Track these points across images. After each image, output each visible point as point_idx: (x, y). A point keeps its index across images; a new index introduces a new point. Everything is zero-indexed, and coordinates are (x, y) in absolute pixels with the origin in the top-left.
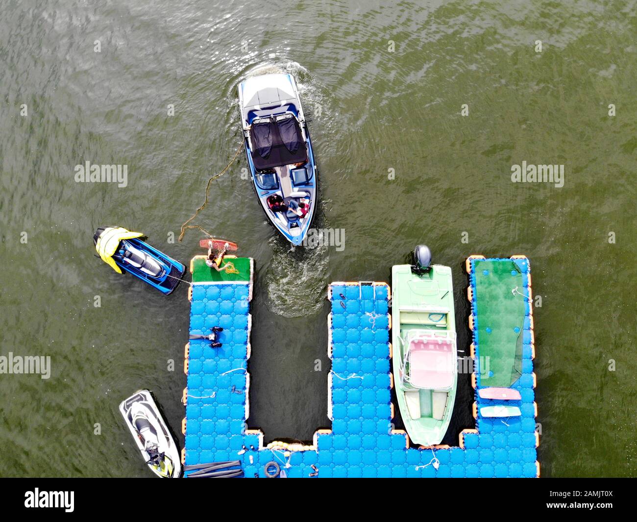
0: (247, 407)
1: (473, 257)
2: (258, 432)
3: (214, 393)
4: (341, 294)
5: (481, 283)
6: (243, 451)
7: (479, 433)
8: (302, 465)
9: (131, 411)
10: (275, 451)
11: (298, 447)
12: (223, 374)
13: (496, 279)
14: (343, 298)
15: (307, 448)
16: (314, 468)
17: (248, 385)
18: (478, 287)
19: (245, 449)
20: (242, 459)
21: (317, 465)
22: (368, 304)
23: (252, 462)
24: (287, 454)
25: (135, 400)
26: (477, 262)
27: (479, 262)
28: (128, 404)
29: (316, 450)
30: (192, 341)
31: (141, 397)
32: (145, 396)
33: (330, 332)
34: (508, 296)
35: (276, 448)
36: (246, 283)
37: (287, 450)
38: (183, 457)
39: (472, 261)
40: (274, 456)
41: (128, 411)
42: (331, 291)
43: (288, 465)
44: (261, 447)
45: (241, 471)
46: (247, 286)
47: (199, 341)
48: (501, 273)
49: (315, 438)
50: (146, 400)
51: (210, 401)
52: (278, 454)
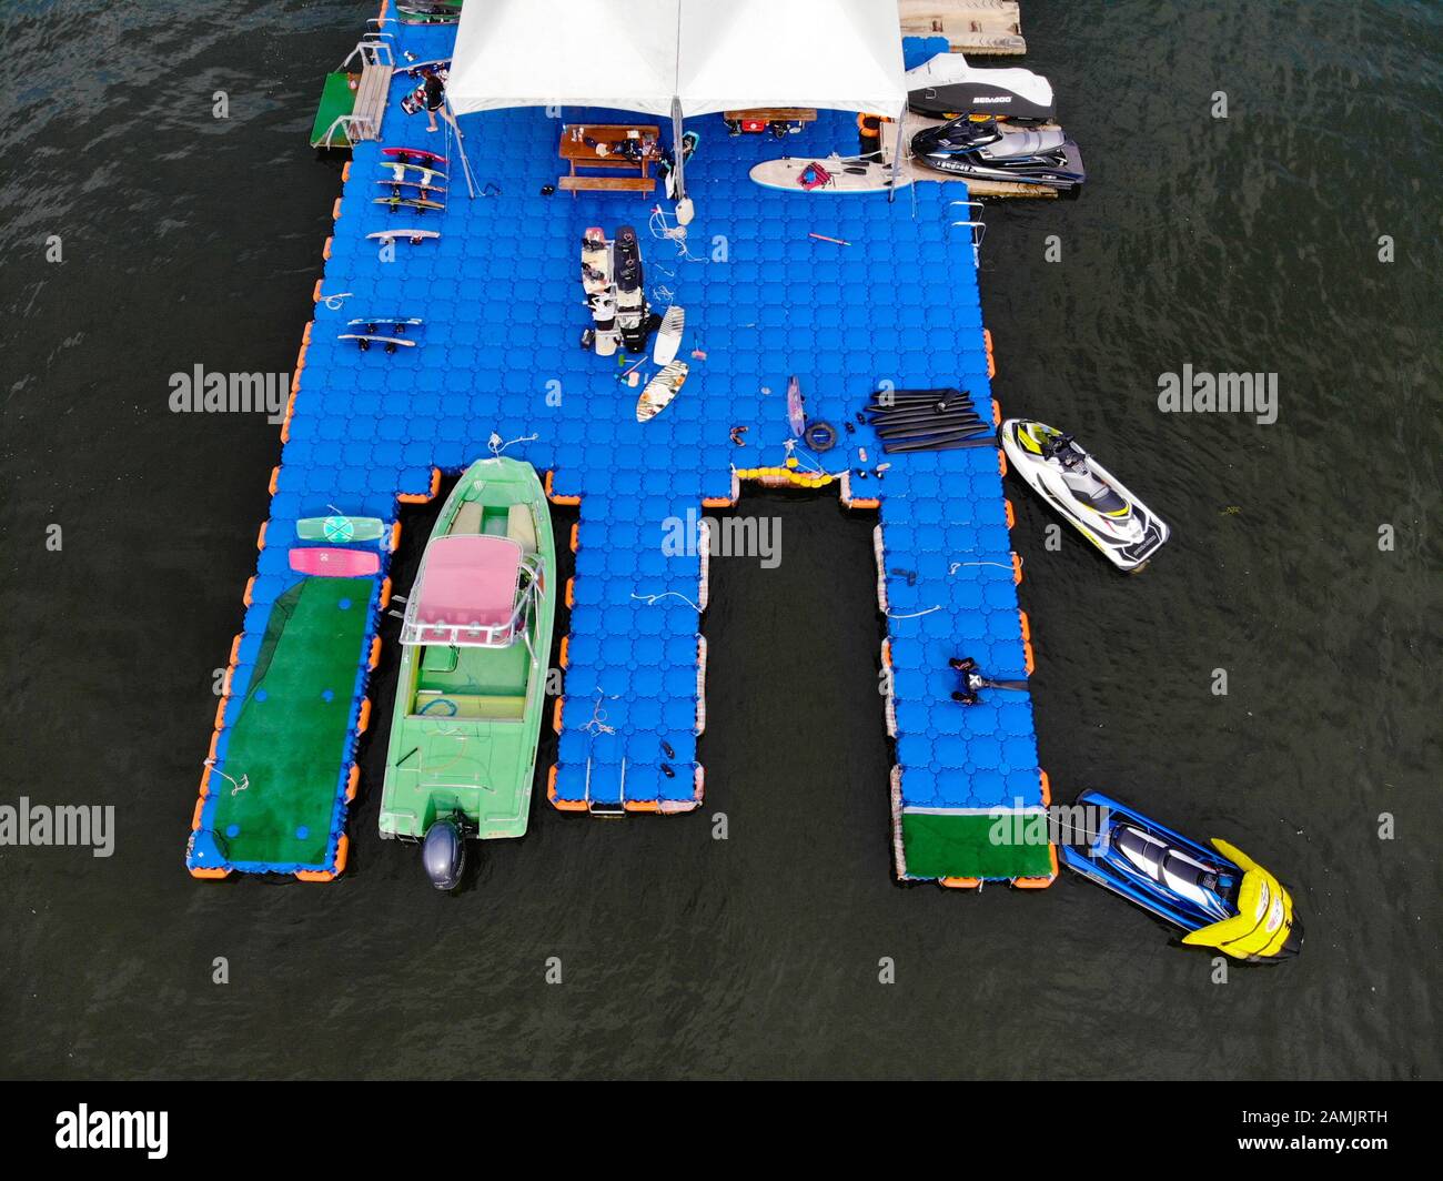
0: (879, 547)
1: (326, 877)
2: (852, 504)
3: (953, 572)
4: (672, 775)
5: (319, 807)
6: (880, 468)
7: (394, 494)
8: (761, 446)
9: (1143, 526)
10: (818, 470)
11: (772, 475)
12: (938, 607)
13: (280, 815)
14: (665, 768)
15: (753, 474)
16: (739, 441)
17: (881, 587)
18: (328, 796)
19: (878, 473)
20: (881, 455)
21: (733, 446)
22: (606, 753)
23: (862, 450)
24: (793, 463)
25: (1143, 547)
26: (317, 860)
27: (313, 862)
28: (1154, 538)
29: (734, 471)
30: (1019, 676)
31: (1132, 554)
32: (1125, 558)
33: (701, 691)
34: (260, 776)
35: (815, 475)
36: (910, 810)
37: (793, 470)
38: (1003, 460)
39: (328, 863)
40: (818, 461)
41: (1147, 525)
42: (695, 787)
43: (790, 445)
44: (844, 477)
45: (882, 436)
46: (905, 803)
47: (1004, 676)
48: (264, 831)
49: (736, 490)
50: (1120, 550)
51: (962, 556)
52: (809, 464)
